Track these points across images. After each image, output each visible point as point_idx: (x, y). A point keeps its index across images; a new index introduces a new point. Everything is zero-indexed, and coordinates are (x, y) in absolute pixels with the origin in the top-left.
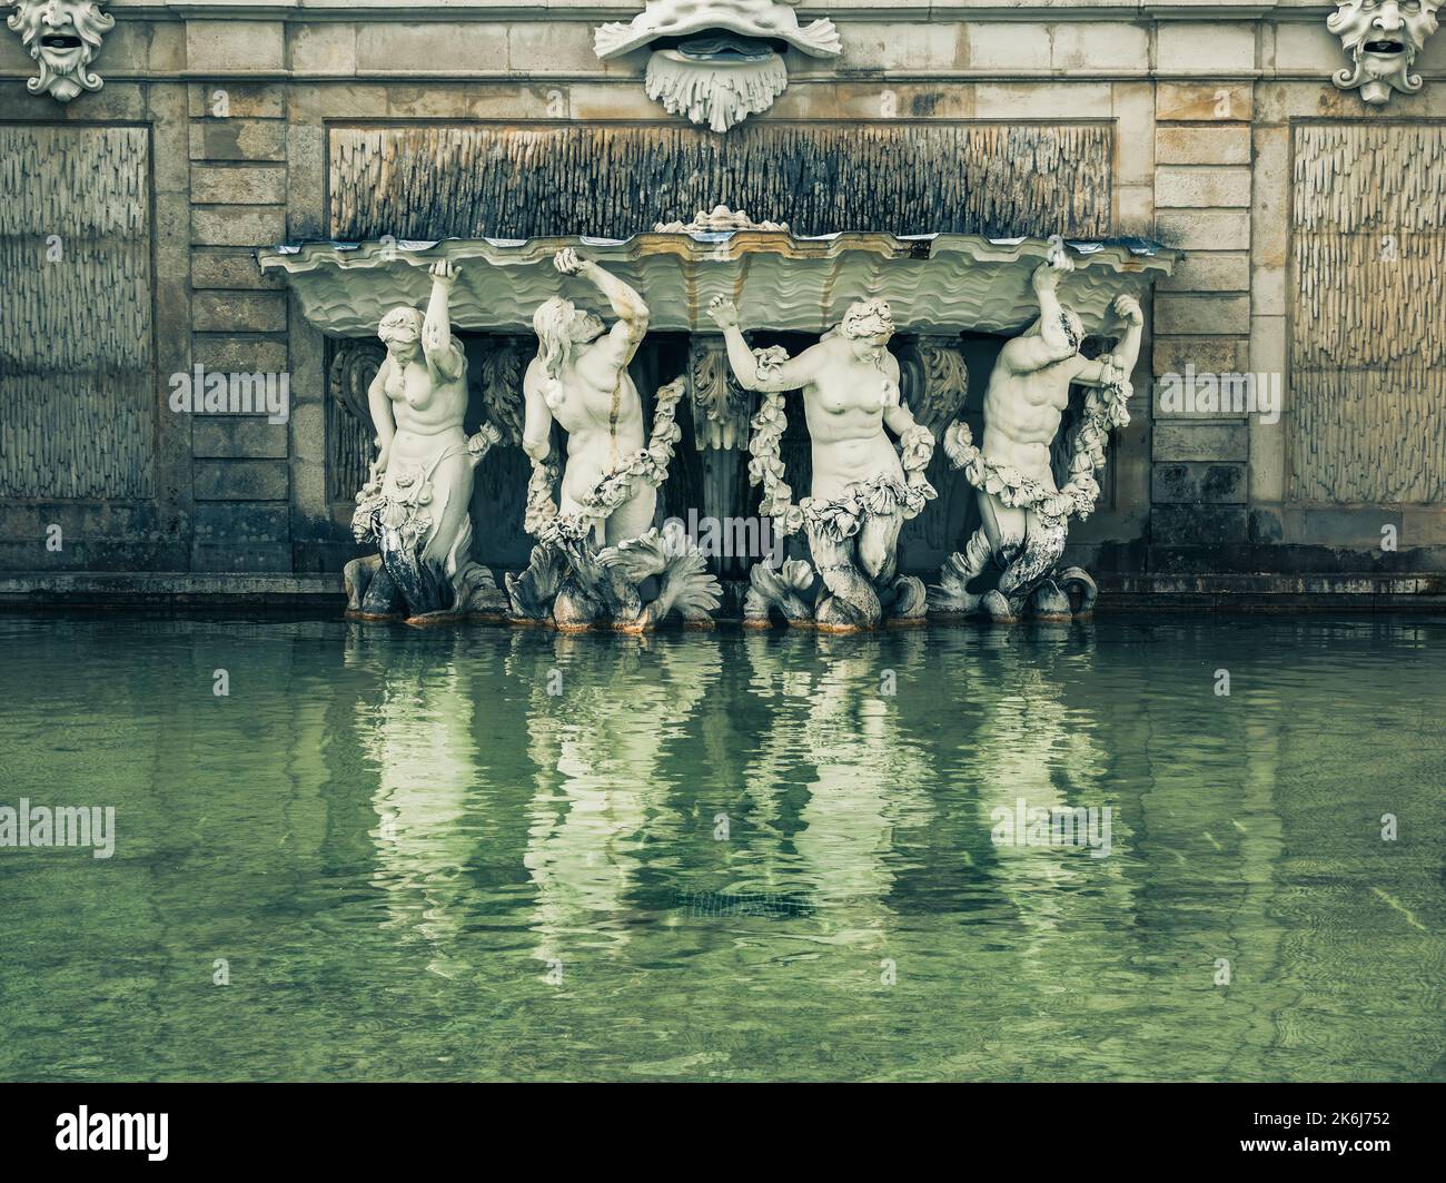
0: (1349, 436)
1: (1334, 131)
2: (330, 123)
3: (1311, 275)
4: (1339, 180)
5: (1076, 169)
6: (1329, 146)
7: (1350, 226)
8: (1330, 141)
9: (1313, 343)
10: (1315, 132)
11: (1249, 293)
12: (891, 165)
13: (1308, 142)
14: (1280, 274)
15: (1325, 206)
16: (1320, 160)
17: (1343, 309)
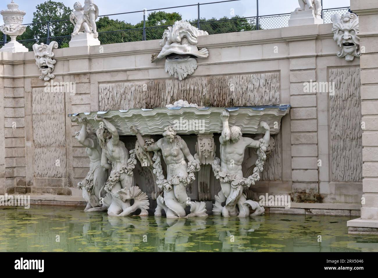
0: (347, 162)
1: (340, 70)
2: (99, 83)
3: (335, 113)
4: (342, 84)
5: (270, 85)
6: (339, 74)
7: (345, 98)
8: (339, 73)
9: (336, 134)
10: (335, 70)
11: (317, 119)
12: (224, 86)
13: (333, 74)
14: (326, 113)
15: (338, 92)
16: (336, 79)
17: (344, 123)
